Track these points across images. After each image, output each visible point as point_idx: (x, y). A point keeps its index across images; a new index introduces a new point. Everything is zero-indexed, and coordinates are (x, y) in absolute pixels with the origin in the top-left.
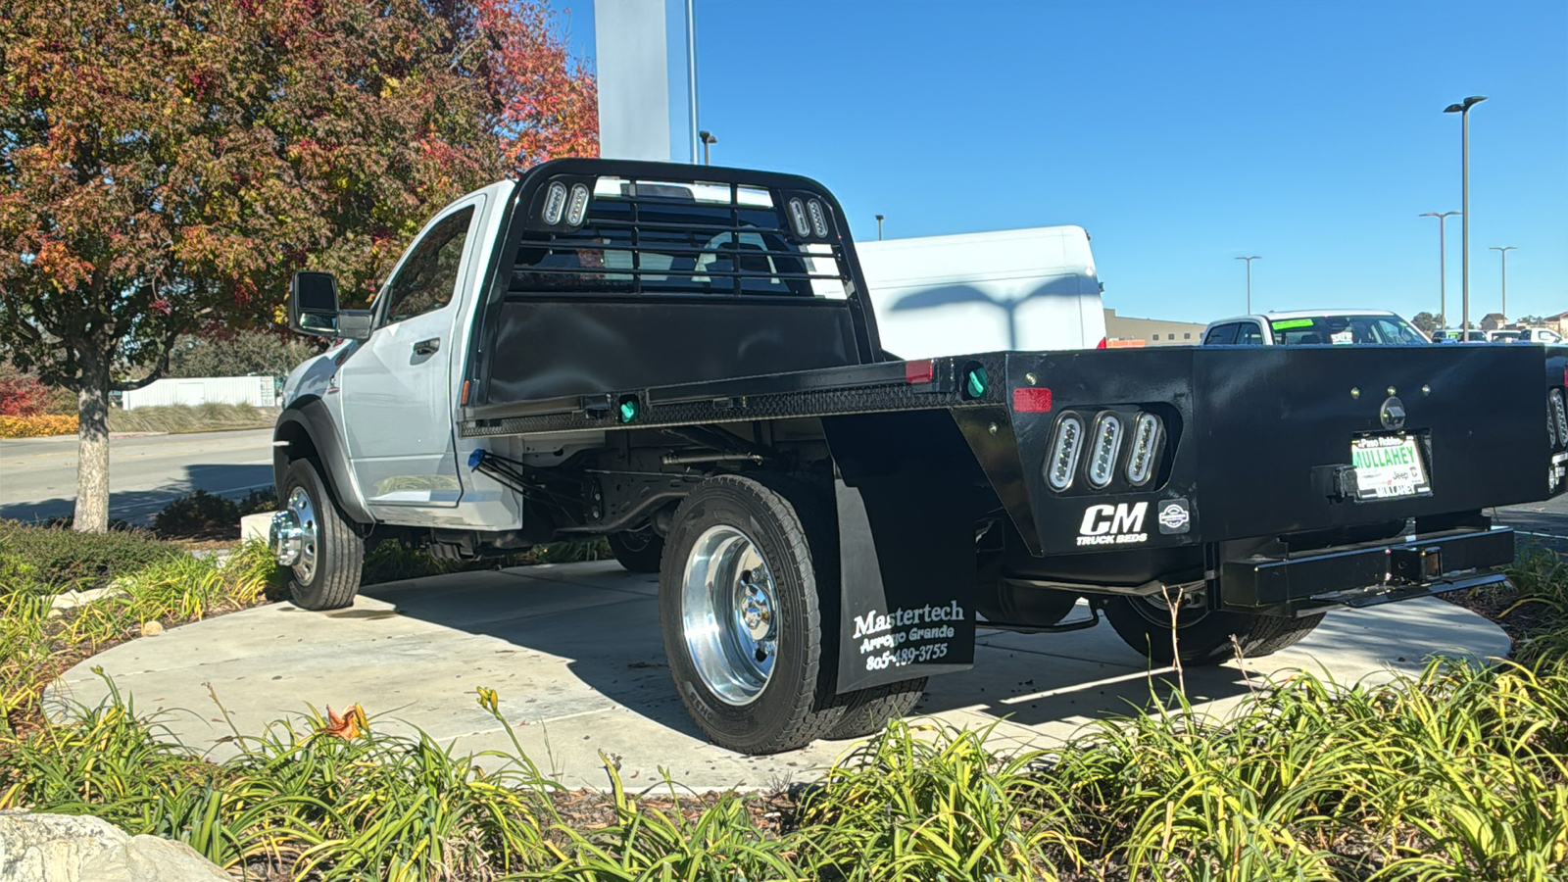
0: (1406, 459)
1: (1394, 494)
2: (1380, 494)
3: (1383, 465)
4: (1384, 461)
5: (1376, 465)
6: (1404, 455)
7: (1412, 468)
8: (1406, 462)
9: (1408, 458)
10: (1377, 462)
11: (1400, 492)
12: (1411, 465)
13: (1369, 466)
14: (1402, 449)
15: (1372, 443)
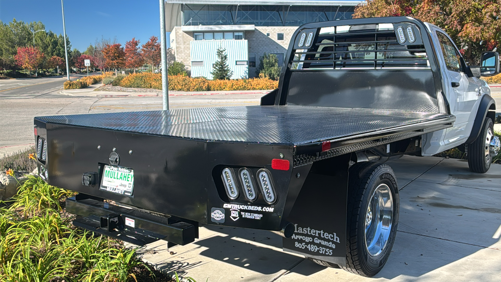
0: (129, 179)
1: (114, 191)
2: (108, 189)
3: (118, 179)
4: (119, 177)
5: (115, 178)
6: (128, 177)
7: (130, 184)
8: (128, 181)
9: (130, 179)
10: (116, 177)
11: (117, 191)
12: (130, 182)
13: (111, 178)
14: (129, 175)
15: (116, 169)
